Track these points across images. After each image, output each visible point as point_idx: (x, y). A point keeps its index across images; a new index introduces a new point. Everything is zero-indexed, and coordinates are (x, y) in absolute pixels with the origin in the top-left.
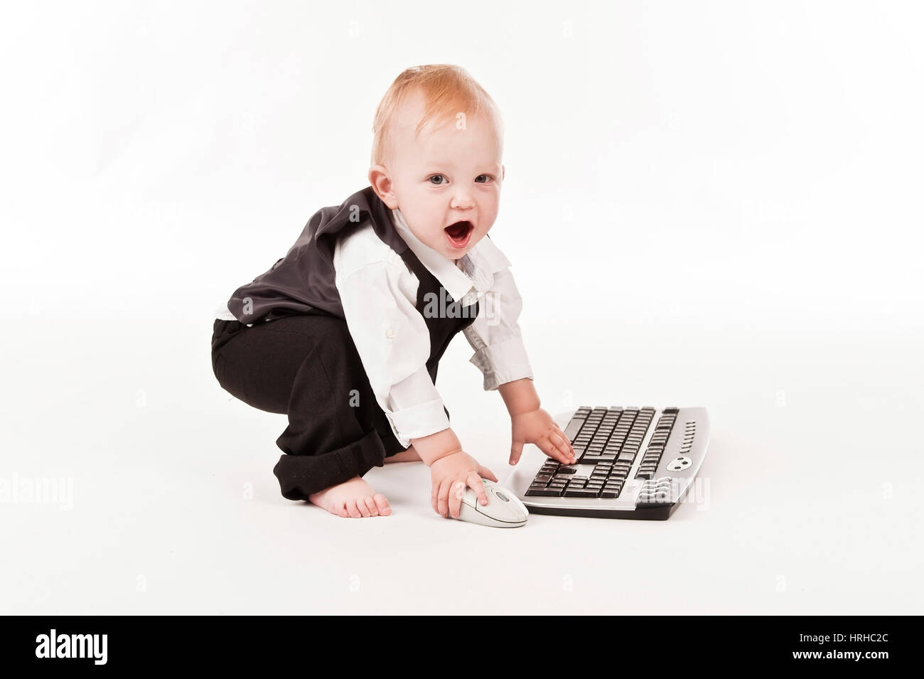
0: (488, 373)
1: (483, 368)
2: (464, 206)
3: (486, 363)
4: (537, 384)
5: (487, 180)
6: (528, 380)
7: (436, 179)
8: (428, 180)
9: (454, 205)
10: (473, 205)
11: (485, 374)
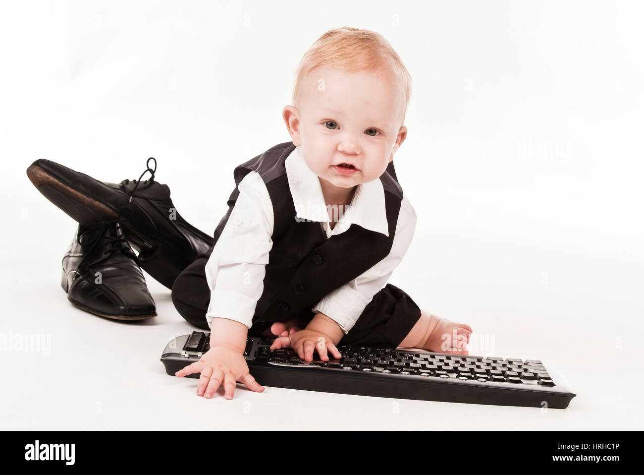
2: (348, 151)
5: (377, 134)
7: (332, 124)
8: (323, 124)
9: (340, 149)
10: (358, 152)
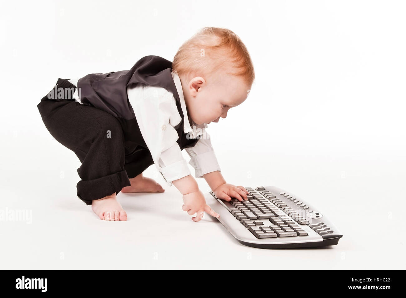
0: (197, 168)
1: (195, 166)
3: (197, 164)
4: (223, 174)
6: (218, 172)
11: (196, 169)
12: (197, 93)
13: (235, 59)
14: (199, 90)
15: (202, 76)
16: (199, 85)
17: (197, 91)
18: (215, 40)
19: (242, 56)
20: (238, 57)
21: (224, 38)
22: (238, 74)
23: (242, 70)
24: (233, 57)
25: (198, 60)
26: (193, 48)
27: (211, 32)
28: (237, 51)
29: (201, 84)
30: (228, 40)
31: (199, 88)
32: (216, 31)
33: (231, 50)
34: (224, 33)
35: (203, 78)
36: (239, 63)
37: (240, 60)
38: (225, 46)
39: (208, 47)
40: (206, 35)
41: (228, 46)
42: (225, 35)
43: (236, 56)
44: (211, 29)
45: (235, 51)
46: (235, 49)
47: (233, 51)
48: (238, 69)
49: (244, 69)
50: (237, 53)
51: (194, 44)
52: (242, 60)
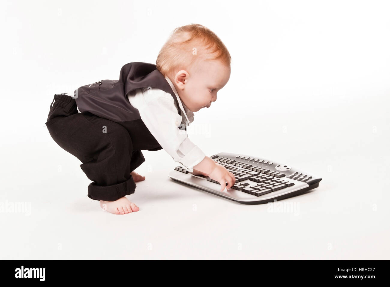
12: (184, 85)
13: (208, 46)
14: (185, 82)
15: (184, 69)
16: (183, 78)
17: (184, 84)
18: (187, 35)
19: (213, 42)
20: (210, 44)
21: (193, 31)
22: (215, 58)
23: (217, 54)
24: (206, 45)
25: (176, 57)
26: (170, 48)
27: (181, 30)
28: (208, 39)
29: (185, 76)
30: (197, 32)
31: (185, 80)
32: (185, 29)
33: (202, 40)
34: (192, 27)
35: (186, 71)
36: (212, 49)
37: (213, 45)
38: (196, 37)
39: (182, 43)
40: (178, 34)
41: (198, 37)
42: (194, 29)
43: (208, 44)
44: (181, 28)
45: (206, 40)
46: (206, 38)
47: (204, 40)
48: (213, 54)
49: (218, 53)
50: (208, 41)
51: (169, 45)
52: (215, 45)
